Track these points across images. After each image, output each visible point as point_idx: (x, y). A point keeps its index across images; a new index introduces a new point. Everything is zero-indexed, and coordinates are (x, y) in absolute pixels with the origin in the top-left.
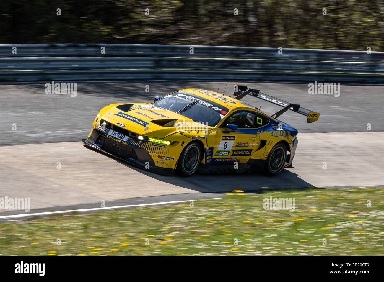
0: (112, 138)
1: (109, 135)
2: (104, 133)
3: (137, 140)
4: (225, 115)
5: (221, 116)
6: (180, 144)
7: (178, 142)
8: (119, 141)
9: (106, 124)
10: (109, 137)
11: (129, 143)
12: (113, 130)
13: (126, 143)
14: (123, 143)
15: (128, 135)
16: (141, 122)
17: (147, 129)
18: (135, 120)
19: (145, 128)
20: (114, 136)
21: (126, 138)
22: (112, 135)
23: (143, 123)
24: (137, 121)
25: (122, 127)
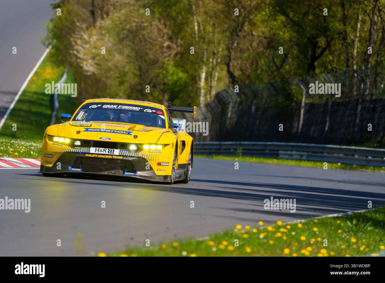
0: (98, 156)
1: (92, 154)
2: (83, 153)
3: (130, 151)
4: (163, 115)
5: (161, 116)
6: (171, 146)
7: (168, 145)
8: (109, 157)
9: (81, 143)
10: (93, 156)
11: (123, 156)
12: (94, 147)
13: (118, 157)
14: (115, 157)
15: (116, 148)
16: (122, 132)
17: (136, 137)
18: (112, 131)
19: (133, 136)
20: (99, 153)
21: (117, 152)
22: (97, 152)
23: (124, 132)
24: (116, 131)
25: (108, 140)
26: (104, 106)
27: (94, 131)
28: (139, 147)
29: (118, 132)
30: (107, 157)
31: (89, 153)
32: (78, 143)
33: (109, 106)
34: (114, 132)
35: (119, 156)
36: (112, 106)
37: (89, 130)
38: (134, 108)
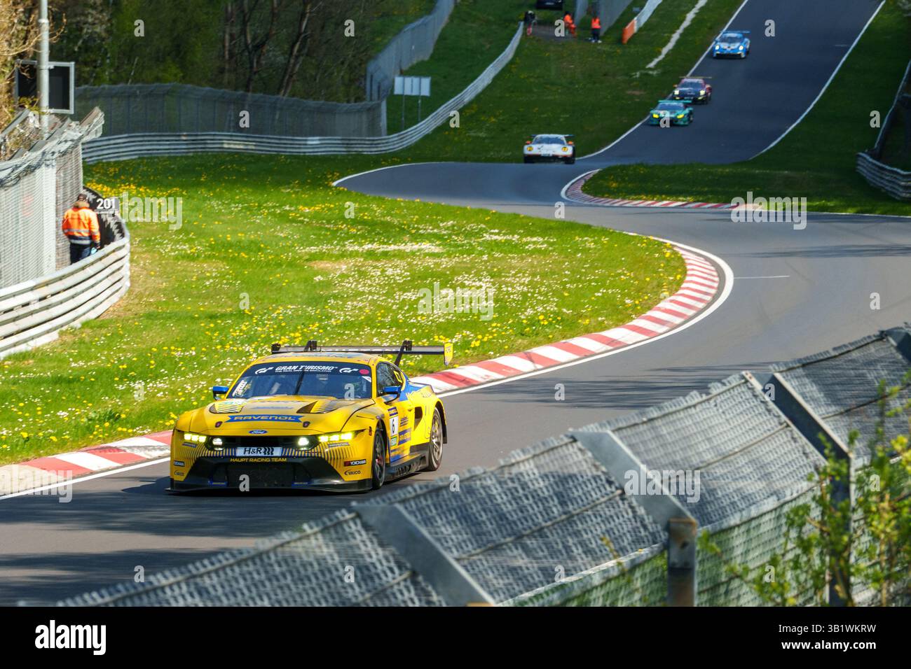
0: (248, 460)
1: (240, 457)
2: (226, 457)
3: (297, 448)
4: (370, 375)
5: (366, 378)
6: (367, 432)
7: (363, 431)
8: (266, 460)
9: (223, 441)
10: (242, 460)
11: (287, 457)
12: (242, 446)
13: (280, 460)
14: (276, 460)
15: (277, 445)
16: (286, 418)
17: (306, 424)
18: (271, 418)
19: (302, 424)
20: (251, 455)
21: (277, 452)
22: (247, 454)
23: (290, 418)
24: (276, 418)
25: (262, 434)
26: (278, 369)
27: (243, 420)
28: (314, 441)
29: (280, 418)
30: (262, 460)
31: (235, 457)
32: (218, 442)
33: (284, 368)
34: (273, 419)
35: (282, 457)
36: (290, 368)
37: (236, 418)
38: (324, 368)
